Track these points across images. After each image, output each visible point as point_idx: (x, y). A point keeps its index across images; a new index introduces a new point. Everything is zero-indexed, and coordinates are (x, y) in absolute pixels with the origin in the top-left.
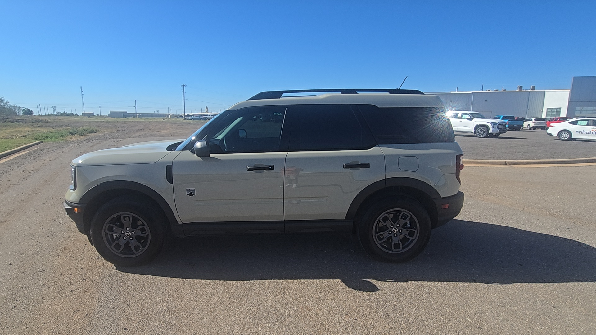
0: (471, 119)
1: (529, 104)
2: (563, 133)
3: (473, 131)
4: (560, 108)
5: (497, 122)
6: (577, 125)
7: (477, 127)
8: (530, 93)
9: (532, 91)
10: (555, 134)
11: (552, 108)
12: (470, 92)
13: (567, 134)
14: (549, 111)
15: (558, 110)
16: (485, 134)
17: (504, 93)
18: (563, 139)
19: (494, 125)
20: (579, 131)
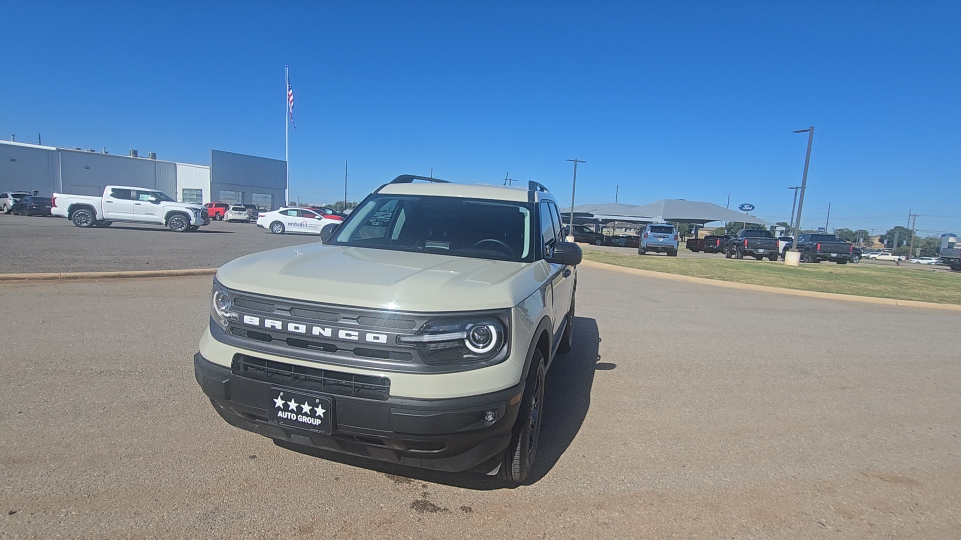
0: (157, 202)
1: (157, 181)
2: (276, 225)
3: (164, 221)
4: (201, 190)
5: (200, 208)
6: (287, 215)
7: (170, 215)
8: (156, 163)
9: (152, 159)
10: (267, 226)
11: (190, 189)
12: (54, 149)
13: (280, 226)
14: (185, 192)
15: (199, 191)
17: (106, 156)
18: (277, 232)
19: (196, 213)
20: (291, 223)
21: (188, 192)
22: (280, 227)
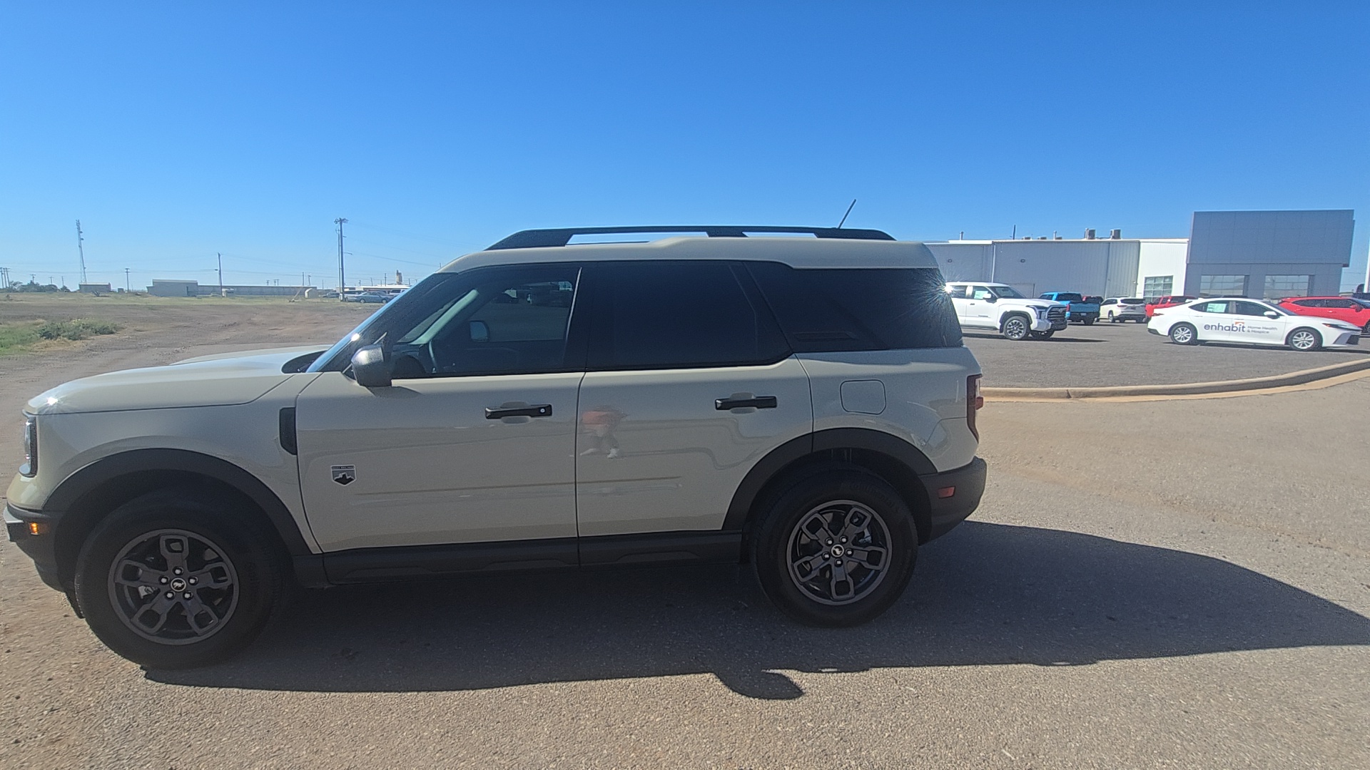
0: (993, 300)
1: (1109, 268)
2: (1180, 329)
3: (998, 326)
4: (1171, 278)
5: (1047, 306)
6: (1205, 311)
7: (1006, 316)
8: (1111, 244)
9: (1114, 240)
10: (1164, 330)
11: (1155, 278)
12: (989, 242)
13: (1188, 330)
14: (1148, 282)
15: (1168, 280)
16: (1022, 331)
17: (1059, 244)
18: (1181, 341)
19: (1040, 312)
20: (1210, 325)
21: (1152, 282)
22: (1189, 333)
